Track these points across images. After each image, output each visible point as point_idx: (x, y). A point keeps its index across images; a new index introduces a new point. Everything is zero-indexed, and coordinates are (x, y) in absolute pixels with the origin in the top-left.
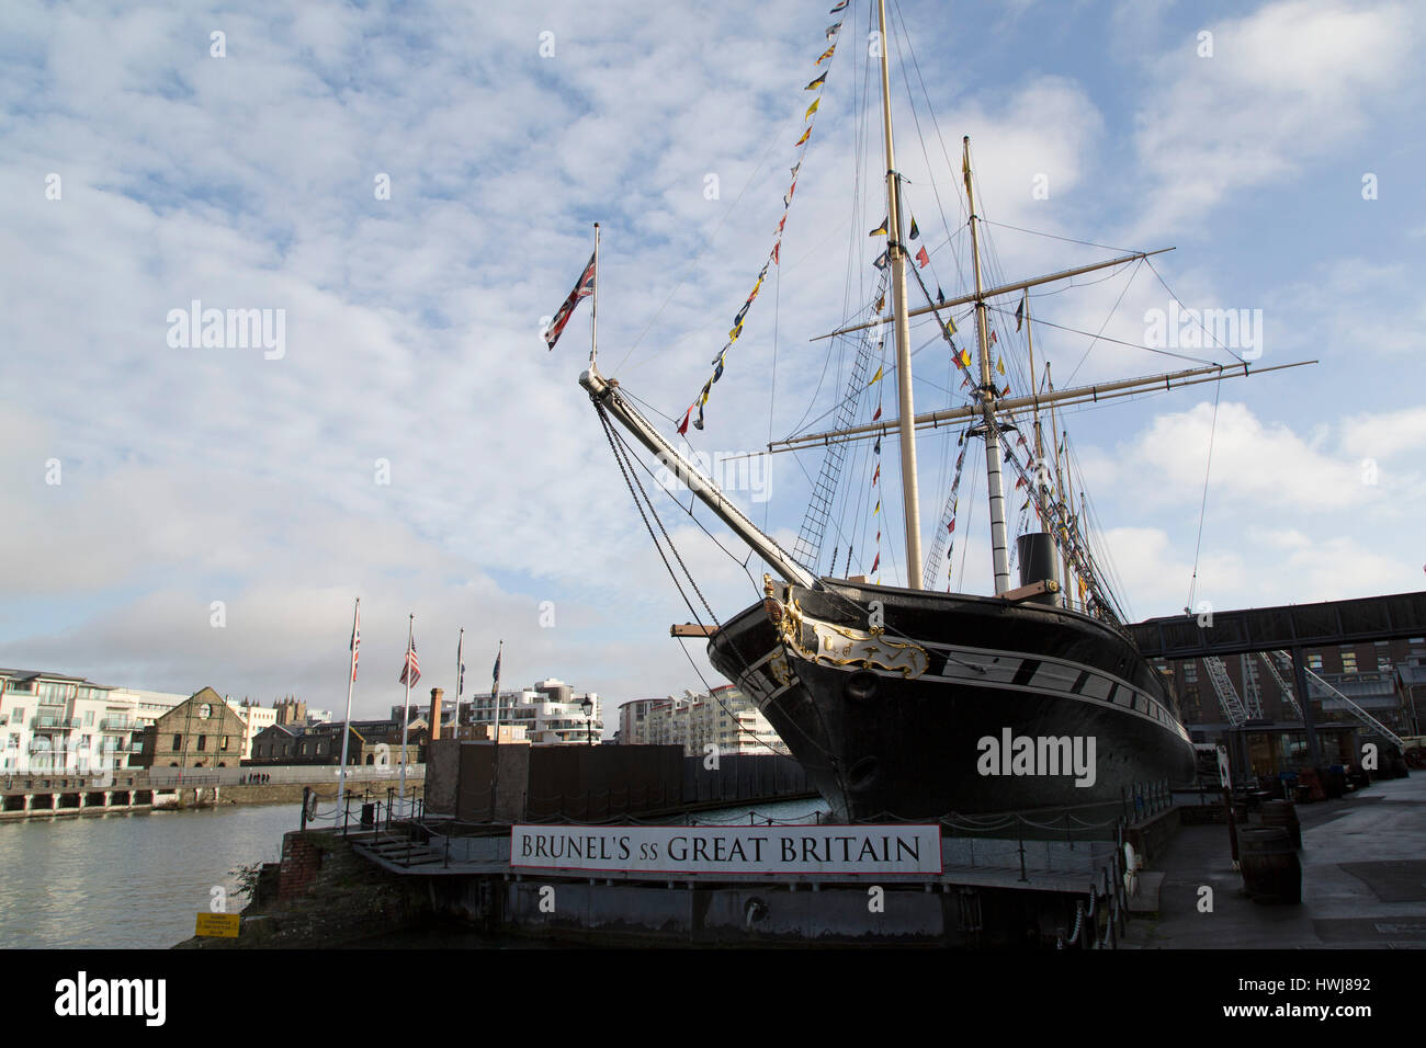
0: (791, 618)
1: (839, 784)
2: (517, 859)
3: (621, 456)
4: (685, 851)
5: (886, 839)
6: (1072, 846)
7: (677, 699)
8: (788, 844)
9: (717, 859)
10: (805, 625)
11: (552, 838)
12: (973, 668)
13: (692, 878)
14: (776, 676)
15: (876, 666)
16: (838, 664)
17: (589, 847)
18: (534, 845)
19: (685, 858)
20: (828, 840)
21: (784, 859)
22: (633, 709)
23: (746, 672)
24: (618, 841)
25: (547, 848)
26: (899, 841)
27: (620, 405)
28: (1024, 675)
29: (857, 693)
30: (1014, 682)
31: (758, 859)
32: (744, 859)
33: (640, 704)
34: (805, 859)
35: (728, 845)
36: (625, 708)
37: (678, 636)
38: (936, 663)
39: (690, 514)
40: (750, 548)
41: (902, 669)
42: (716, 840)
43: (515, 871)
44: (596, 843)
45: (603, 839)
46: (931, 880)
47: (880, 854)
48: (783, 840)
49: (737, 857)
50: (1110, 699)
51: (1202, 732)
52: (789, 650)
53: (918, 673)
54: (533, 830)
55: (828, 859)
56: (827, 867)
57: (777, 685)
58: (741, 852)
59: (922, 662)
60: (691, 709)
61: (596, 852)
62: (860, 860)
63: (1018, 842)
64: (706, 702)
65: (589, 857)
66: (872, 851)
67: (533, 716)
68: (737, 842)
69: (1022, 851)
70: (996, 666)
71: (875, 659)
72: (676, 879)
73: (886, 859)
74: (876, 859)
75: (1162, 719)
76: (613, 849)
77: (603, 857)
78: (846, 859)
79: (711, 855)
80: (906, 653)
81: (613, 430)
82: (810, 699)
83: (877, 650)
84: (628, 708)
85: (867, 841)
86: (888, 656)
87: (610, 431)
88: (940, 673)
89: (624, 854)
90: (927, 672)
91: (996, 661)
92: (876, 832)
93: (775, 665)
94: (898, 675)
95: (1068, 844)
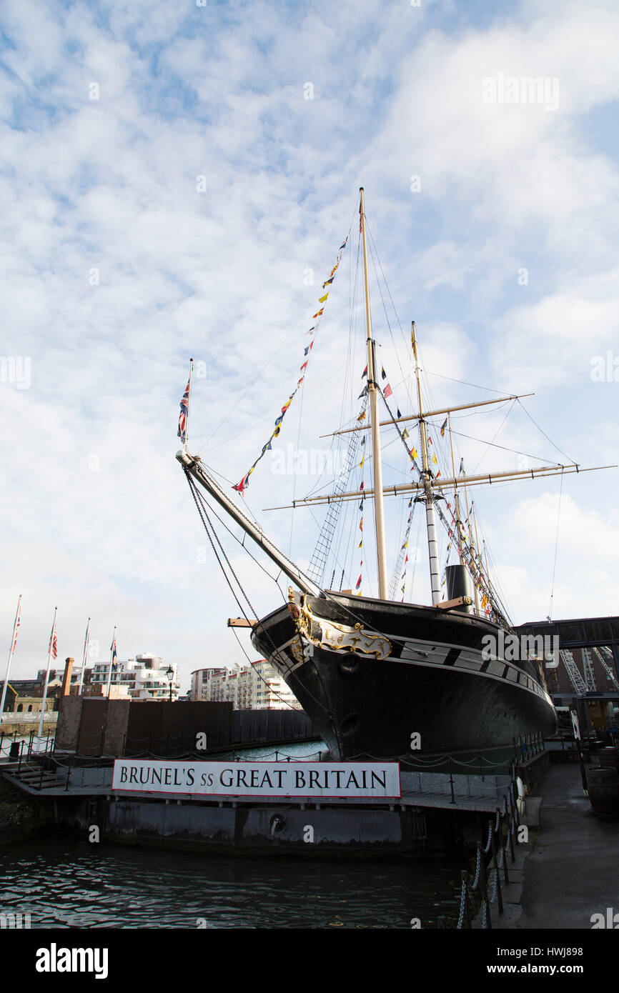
0: (305, 617)
1: (334, 731)
2: (117, 784)
3: (200, 506)
4: (231, 779)
5: (364, 772)
6: (483, 778)
7: (230, 669)
8: (300, 774)
9: (252, 785)
10: (314, 622)
11: (142, 769)
12: (419, 653)
13: (235, 800)
14: (295, 656)
15: (358, 650)
16: (335, 648)
17: (166, 776)
18: (129, 774)
19: (231, 785)
20: (326, 772)
21: (297, 786)
22: (201, 674)
23: (274, 653)
24: (186, 771)
25: (138, 776)
26: (373, 774)
27: (201, 473)
28: (451, 659)
29: (346, 668)
30: (444, 664)
31: (280, 786)
32: (271, 786)
33: (205, 672)
34: (311, 786)
35: (260, 775)
36: (195, 674)
37: (232, 626)
38: (396, 649)
39: (243, 545)
40: (280, 569)
41: (374, 653)
42: (253, 772)
43: (115, 794)
44: (171, 773)
45: (176, 770)
46: (393, 802)
47: (361, 784)
48: (297, 772)
49: (266, 784)
50: (504, 676)
51: (560, 699)
52: (303, 638)
53: (385, 656)
54: (129, 763)
55: (326, 786)
56: (326, 792)
57: (295, 662)
58: (269, 780)
59: (387, 648)
60: (238, 676)
61: (171, 780)
62: (347, 787)
63: (449, 775)
64: (248, 671)
65: (166, 783)
66: (355, 781)
67: (134, 679)
68: (267, 773)
69: (452, 782)
70: (433, 652)
71: (358, 646)
72: (225, 800)
73: (365, 787)
74: (357, 786)
75: (536, 690)
76: (182, 778)
77: (176, 783)
78: (338, 786)
79: (249, 783)
80: (377, 642)
81: (196, 489)
82: (316, 672)
83: (359, 640)
84: (197, 674)
85: (352, 774)
86: (366, 644)
87: (194, 490)
88: (398, 656)
89: (190, 782)
90: (390, 656)
91: (434, 649)
92: (358, 767)
93: (294, 648)
94: (372, 657)
95: (481, 777)
